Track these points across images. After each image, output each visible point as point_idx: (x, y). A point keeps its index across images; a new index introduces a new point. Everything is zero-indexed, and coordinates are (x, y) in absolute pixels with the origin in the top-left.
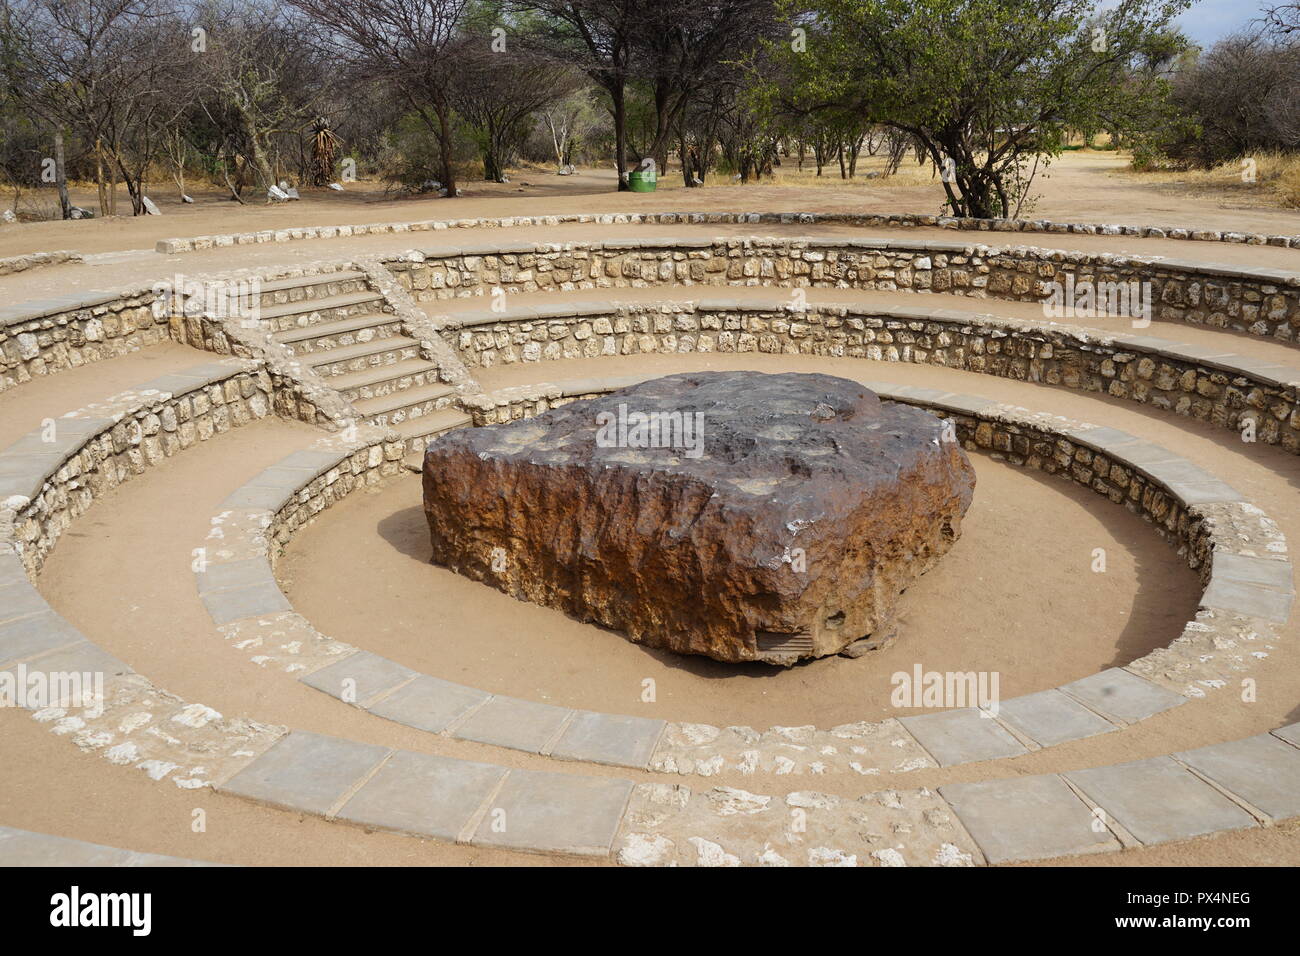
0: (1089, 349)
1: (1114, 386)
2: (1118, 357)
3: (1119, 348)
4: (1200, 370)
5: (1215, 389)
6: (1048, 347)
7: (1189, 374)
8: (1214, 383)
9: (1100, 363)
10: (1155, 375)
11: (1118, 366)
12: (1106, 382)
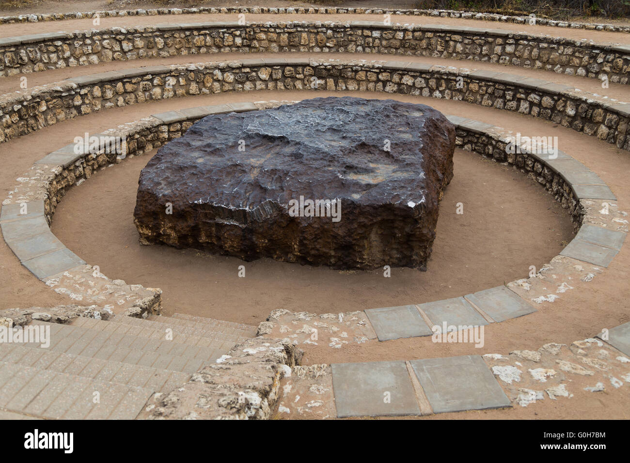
0: (67, 94)
1: (84, 109)
2: (83, 91)
3: (81, 86)
4: (125, 80)
5: (135, 86)
6: (44, 103)
7: (120, 85)
8: (134, 84)
9: (73, 100)
10: (103, 92)
11: (83, 97)
12: (78, 108)
